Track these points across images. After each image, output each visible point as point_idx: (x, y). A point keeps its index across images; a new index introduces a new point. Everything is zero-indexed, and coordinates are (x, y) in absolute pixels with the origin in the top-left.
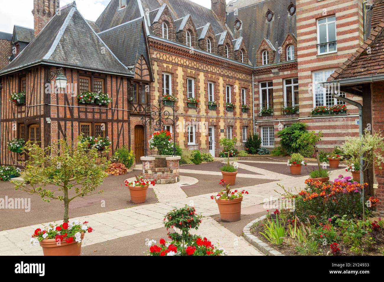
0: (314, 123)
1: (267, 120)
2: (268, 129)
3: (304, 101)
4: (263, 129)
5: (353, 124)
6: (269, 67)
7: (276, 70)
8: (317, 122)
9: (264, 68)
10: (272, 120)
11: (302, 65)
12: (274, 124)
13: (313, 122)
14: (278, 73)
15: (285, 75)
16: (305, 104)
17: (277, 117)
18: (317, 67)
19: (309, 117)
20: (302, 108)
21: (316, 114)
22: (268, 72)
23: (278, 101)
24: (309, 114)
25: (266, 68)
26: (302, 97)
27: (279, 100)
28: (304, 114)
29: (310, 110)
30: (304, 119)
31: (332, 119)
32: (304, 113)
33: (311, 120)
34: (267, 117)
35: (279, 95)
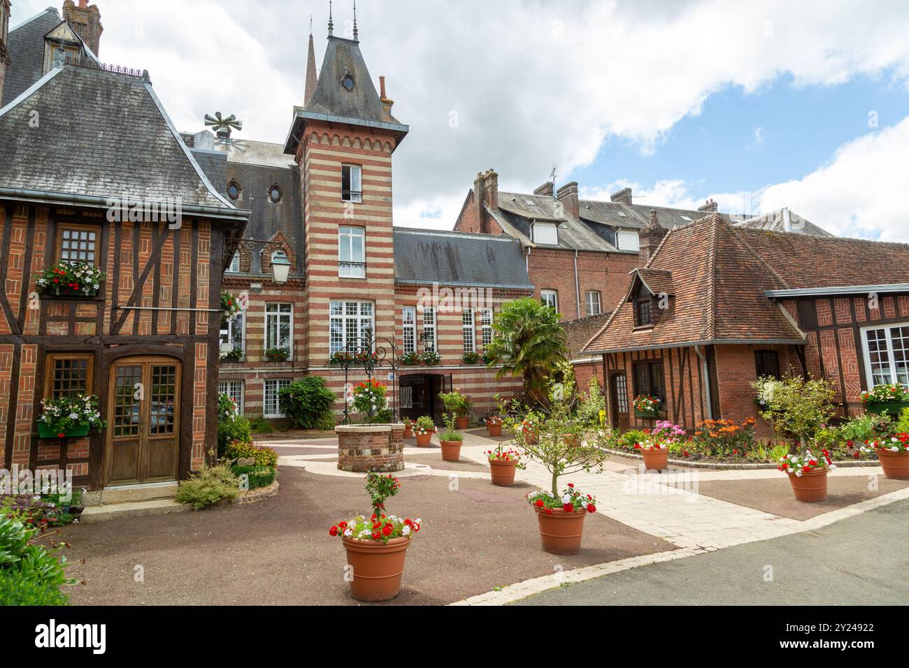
0: (332, 377)
1: (231, 369)
2: (229, 387)
3: (318, 342)
4: (232, 385)
5: (385, 379)
6: (243, 278)
7: (259, 286)
8: (336, 375)
9: (233, 278)
10: (242, 369)
11: (316, 287)
12: (245, 377)
13: (331, 375)
14: (259, 290)
15: (270, 296)
16: (319, 346)
17: (253, 365)
18: (338, 294)
19: (325, 367)
20: (314, 353)
21: (336, 363)
22: (239, 286)
23: (255, 338)
24: (326, 363)
25: (238, 278)
26: (315, 335)
27: (257, 336)
28: (317, 362)
29: (327, 357)
30: (317, 371)
31: (359, 371)
32: (317, 360)
33: (327, 372)
34: (232, 364)
35: (257, 327)
